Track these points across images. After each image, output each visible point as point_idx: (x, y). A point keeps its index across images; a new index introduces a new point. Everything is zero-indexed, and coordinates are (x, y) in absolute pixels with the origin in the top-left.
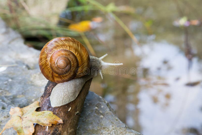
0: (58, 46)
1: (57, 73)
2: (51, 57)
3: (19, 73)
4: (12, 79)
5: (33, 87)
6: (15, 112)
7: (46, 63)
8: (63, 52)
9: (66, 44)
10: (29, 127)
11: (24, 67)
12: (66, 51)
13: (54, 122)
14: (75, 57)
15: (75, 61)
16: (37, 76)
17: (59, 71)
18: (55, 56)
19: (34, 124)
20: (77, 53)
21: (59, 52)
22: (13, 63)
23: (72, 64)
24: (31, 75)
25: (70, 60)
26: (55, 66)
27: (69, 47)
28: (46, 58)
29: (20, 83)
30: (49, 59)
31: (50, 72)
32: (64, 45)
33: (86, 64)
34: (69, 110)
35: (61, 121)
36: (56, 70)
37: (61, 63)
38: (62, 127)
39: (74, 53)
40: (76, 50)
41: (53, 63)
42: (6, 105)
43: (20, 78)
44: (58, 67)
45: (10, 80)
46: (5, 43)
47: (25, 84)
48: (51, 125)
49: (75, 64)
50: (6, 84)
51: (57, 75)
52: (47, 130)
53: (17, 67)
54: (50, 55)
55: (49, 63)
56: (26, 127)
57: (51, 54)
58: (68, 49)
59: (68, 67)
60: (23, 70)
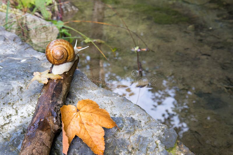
0: (56, 44)
1: (56, 59)
2: (53, 51)
3: (34, 62)
4: (30, 65)
5: (43, 68)
6: (37, 74)
7: (50, 54)
8: (59, 48)
9: (61, 43)
10: (45, 80)
11: (37, 59)
12: (61, 47)
13: (59, 78)
14: (66, 50)
15: (66, 52)
16: (45, 63)
17: (58, 58)
18: (55, 50)
19: (48, 79)
20: (67, 48)
21: (57, 47)
22: (30, 58)
23: (65, 54)
24: (41, 63)
25: (64, 52)
26: (55, 56)
27: (63, 44)
28: (50, 51)
29: (35, 67)
30: (51, 52)
31: (52, 59)
32: (60, 44)
33: (72, 54)
34: (67, 74)
35: (62, 78)
36: (55, 57)
37: (59, 54)
38: (63, 81)
39: (65, 48)
40: (67, 47)
41: (54, 53)
42: (29, 75)
43: (35, 65)
44: (57, 56)
45: (29, 65)
46: (23, 50)
47: (38, 67)
48: (57, 79)
49: (67, 54)
50: (27, 67)
51: (56, 61)
52: (55, 81)
53: (32, 59)
54: (52, 50)
55: (51, 54)
56: (43, 80)
57: (52, 48)
58: (62, 46)
59: (62, 56)
60: (36, 61)
